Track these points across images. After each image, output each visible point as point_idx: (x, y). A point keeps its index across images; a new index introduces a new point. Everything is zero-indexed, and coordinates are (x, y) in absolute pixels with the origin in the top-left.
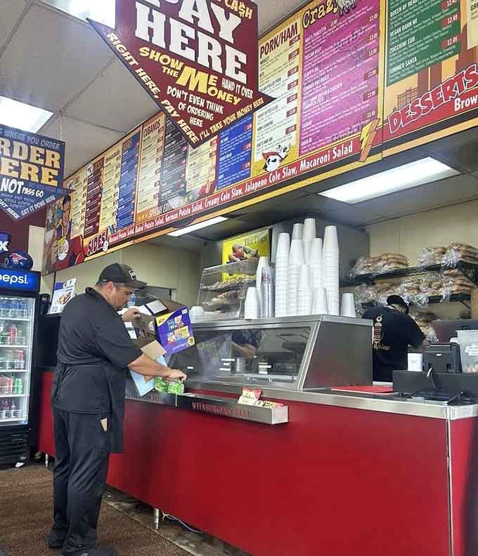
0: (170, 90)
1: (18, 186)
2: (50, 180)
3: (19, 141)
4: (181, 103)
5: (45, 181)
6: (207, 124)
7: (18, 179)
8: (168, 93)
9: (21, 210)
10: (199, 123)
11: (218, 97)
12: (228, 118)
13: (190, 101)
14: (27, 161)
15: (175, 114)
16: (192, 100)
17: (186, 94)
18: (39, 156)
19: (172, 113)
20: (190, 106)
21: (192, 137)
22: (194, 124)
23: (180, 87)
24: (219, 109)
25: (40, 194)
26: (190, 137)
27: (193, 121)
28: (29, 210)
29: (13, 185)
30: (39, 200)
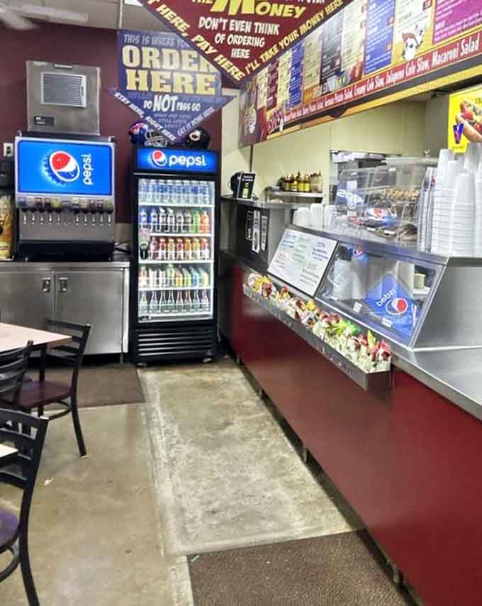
0: (204, 22)
1: (171, 102)
2: (206, 88)
3: (168, 47)
4: (218, 35)
5: (201, 91)
6: (256, 52)
7: (171, 94)
8: (200, 26)
9: (177, 130)
10: (245, 54)
11: (272, 14)
12: (286, 38)
13: (231, 29)
14: (180, 70)
15: (211, 50)
16: (234, 27)
17: (225, 21)
18: (192, 61)
19: (207, 49)
20: (231, 36)
21: (236, 73)
22: (238, 56)
23: (216, 15)
24: (273, 29)
25: (196, 108)
26: (233, 74)
27: (236, 53)
28: (186, 128)
29: (167, 102)
30: (195, 114)
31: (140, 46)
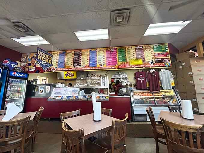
1: (45, 63)
5: (49, 63)
9: (45, 68)
18: (48, 57)
30: (48, 66)
31: (41, 52)
